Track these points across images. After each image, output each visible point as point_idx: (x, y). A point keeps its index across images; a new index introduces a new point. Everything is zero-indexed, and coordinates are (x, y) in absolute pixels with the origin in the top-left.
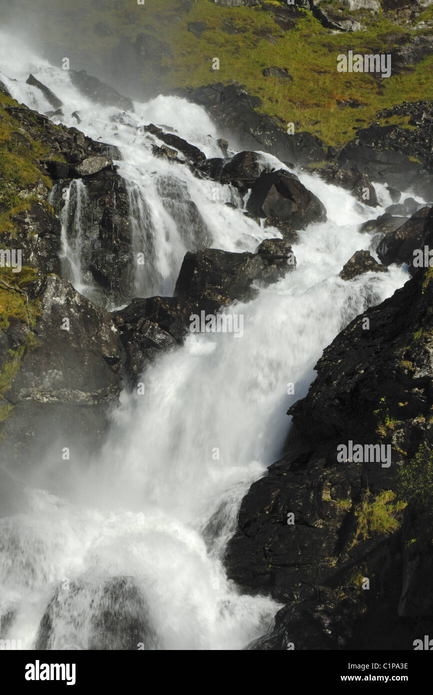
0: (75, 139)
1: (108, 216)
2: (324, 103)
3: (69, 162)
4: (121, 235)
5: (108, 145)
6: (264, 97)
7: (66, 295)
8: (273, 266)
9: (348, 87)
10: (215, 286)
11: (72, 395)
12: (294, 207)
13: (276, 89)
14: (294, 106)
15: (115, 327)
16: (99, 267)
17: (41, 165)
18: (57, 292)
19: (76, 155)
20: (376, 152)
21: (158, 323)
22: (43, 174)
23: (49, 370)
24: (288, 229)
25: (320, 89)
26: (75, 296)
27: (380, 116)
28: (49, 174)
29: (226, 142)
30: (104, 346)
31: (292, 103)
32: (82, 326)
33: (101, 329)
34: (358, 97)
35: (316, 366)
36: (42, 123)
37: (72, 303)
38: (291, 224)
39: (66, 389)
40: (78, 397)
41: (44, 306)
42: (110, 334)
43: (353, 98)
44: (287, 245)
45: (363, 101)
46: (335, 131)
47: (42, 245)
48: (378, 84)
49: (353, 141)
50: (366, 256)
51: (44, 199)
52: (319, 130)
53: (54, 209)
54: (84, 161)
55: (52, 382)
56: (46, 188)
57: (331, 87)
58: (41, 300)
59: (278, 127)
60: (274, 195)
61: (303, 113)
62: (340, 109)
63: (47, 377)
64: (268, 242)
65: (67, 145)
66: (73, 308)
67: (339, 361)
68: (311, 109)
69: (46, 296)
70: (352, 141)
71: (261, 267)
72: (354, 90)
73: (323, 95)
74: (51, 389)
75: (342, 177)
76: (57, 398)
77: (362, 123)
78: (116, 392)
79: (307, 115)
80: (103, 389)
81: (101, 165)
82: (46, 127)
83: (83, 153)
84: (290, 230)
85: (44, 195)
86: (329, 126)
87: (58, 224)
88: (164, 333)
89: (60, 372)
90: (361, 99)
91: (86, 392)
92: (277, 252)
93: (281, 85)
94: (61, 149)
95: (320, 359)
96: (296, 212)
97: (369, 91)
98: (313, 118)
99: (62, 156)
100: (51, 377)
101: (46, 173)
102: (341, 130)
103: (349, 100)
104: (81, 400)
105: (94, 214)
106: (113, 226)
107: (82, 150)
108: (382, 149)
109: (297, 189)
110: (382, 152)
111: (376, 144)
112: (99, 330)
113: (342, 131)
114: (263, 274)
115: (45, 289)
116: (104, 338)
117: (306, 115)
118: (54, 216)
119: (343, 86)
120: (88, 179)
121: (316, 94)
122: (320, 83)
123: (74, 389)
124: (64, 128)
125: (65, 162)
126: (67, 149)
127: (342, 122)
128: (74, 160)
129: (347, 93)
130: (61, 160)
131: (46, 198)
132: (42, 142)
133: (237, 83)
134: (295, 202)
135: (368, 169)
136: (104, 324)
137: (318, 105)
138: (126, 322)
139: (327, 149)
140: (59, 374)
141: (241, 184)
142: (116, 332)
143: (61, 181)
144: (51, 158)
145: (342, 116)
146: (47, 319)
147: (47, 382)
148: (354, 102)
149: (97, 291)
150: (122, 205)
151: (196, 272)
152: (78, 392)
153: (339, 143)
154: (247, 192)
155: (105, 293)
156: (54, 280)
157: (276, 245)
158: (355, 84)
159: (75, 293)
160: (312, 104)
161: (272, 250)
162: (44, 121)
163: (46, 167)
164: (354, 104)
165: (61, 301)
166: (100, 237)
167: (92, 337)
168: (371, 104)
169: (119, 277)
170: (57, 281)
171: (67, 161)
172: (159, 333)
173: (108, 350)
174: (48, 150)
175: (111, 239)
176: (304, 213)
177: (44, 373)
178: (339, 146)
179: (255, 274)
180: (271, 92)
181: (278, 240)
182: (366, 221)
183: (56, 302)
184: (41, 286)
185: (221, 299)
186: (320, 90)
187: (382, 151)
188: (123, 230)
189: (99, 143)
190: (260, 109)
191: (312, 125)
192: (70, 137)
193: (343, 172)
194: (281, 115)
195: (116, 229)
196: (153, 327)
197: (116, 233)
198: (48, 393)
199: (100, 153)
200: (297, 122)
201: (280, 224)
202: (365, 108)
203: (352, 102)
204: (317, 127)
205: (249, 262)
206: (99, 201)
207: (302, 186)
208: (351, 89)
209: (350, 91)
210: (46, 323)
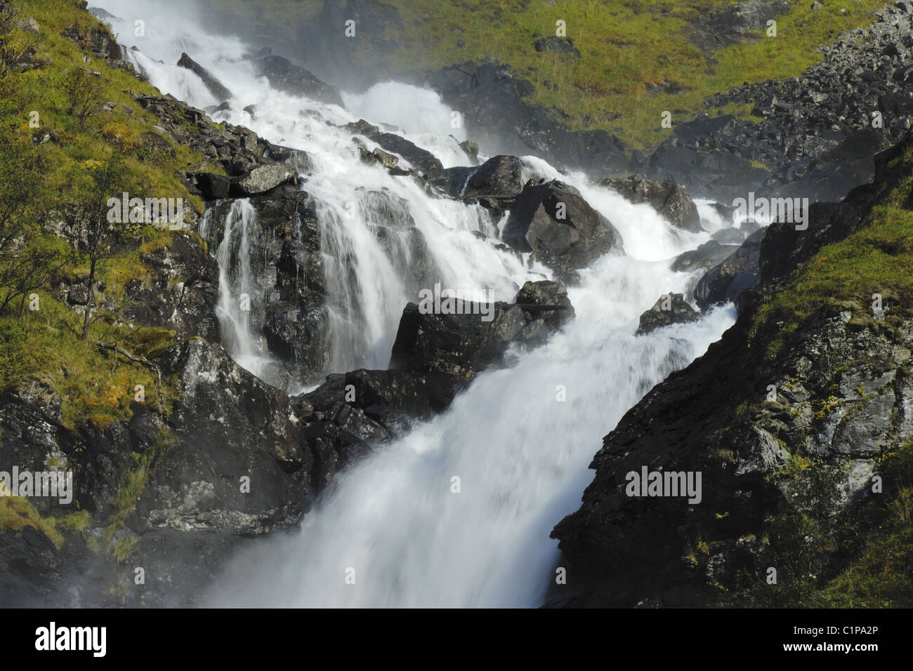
0: (243, 142)
1: (290, 253)
2: (627, 88)
3: (231, 175)
4: (310, 281)
5: (292, 150)
6: (536, 81)
7: (218, 369)
8: (538, 321)
9: (662, 64)
10: (450, 352)
11: (228, 518)
12: (574, 236)
13: (555, 68)
14: (582, 93)
15: (294, 415)
16: (278, 330)
17: (188, 179)
18: (205, 364)
19: (241, 163)
20: (703, 155)
21: (363, 409)
22: (191, 193)
23: (193, 481)
24: (564, 267)
25: (621, 67)
26: (232, 370)
27: (710, 103)
28: (200, 192)
29: (475, 144)
30: (278, 444)
31: (579, 90)
32: (243, 415)
33: (273, 419)
34: (676, 77)
35: (592, 463)
36: (193, 120)
37: (227, 380)
38: (569, 261)
39: (219, 511)
40: (239, 523)
41: (185, 385)
42: (287, 426)
43: (669, 79)
44: (561, 291)
45: (686, 84)
46: (643, 128)
47: (190, 298)
48: (707, 58)
49: (669, 141)
50: (677, 303)
51: (192, 229)
52: (618, 127)
53: (209, 244)
54: (253, 172)
55: (198, 500)
56: (195, 214)
57: (637, 64)
58: (180, 377)
59: (558, 124)
60: (541, 218)
61: (595, 103)
62: (650, 96)
63: (190, 492)
64: (531, 285)
65: (229, 149)
66: (229, 387)
67: (626, 454)
68: (607, 97)
69: (188, 371)
70: (667, 141)
71: (522, 324)
72: (671, 67)
73: (625, 77)
74: (197, 509)
75: (646, 190)
76: (206, 524)
77: (682, 115)
78: (297, 513)
79: (602, 107)
80: (277, 509)
81: (279, 177)
82: (200, 125)
83: (254, 161)
84: (567, 269)
85: (192, 224)
86: (635, 121)
87: (214, 266)
88: (373, 425)
89: (211, 484)
90: (681, 80)
91: (250, 513)
92: (544, 300)
93: (562, 63)
94: (220, 156)
95: (600, 451)
96: (576, 243)
97: (694, 69)
98: (611, 111)
99: (221, 166)
100: (197, 492)
101: (196, 190)
102: (652, 125)
103: (664, 83)
104: (243, 525)
105: (268, 250)
106: (298, 266)
107: (252, 157)
108: (711, 151)
109: (578, 208)
110: (712, 156)
111: (701, 144)
112: (271, 419)
113: (653, 128)
114: (524, 334)
115: (186, 360)
116: (277, 433)
117: (600, 107)
118: (208, 254)
119: (654, 62)
120: (258, 198)
121: (615, 75)
122: (621, 59)
123: (232, 509)
124: (228, 127)
125: (225, 174)
126: (228, 155)
127: (654, 115)
128: (237, 171)
129: (661, 72)
130: (219, 172)
131: (196, 229)
132: (191, 146)
133: (497, 61)
134: (574, 227)
135: (690, 180)
136: (277, 412)
137: (618, 92)
138: (316, 409)
139: (631, 154)
140: (208, 487)
141: (494, 203)
142: (297, 423)
143: (218, 203)
144: (204, 168)
145: (654, 106)
146: (189, 405)
147: (190, 501)
148: (671, 86)
149: (273, 364)
150: (310, 236)
151: (421, 332)
152: (238, 514)
153: (648, 145)
154: (504, 215)
155: (287, 369)
156: (200, 346)
157: (543, 290)
158: (673, 58)
159: (233, 365)
160: (610, 90)
161: (538, 298)
162: (196, 117)
163: (196, 183)
164: (673, 88)
165: (211, 377)
166: (278, 285)
167: (259, 431)
168: (696, 88)
169: (308, 343)
170: (204, 348)
171: (227, 173)
172: (364, 423)
173: (284, 449)
174: (200, 158)
175: (295, 286)
176: (589, 244)
177: (186, 487)
178: (649, 149)
179: (512, 334)
180: (547, 73)
181: (547, 283)
182: (682, 253)
183: (203, 378)
184: (180, 356)
185: (460, 372)
186: (622, 70)
187: (711, 153)
188: (311, 273)
189: (280, 147)
190: (531, 98)
191: (609, 120)
192: (234, 138)
193: (648, 182)
194: (562, 106)
195: (301, 271)
196: (356, 415)
197: (303, 278)
198: (194, 516)
199: (280, 161)
200: (587, 116)
201: (552, 261)
202: (688, 94)
203: (668, 85)
204: (617, 123)
205: (502, 317)
206: (276, 231)
207: (586, 204)
208: (666, 67)
209: (666, 69)
210: (187, 412)
